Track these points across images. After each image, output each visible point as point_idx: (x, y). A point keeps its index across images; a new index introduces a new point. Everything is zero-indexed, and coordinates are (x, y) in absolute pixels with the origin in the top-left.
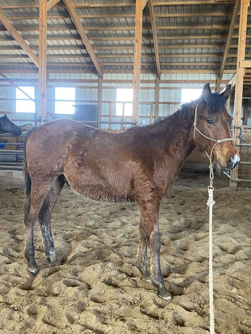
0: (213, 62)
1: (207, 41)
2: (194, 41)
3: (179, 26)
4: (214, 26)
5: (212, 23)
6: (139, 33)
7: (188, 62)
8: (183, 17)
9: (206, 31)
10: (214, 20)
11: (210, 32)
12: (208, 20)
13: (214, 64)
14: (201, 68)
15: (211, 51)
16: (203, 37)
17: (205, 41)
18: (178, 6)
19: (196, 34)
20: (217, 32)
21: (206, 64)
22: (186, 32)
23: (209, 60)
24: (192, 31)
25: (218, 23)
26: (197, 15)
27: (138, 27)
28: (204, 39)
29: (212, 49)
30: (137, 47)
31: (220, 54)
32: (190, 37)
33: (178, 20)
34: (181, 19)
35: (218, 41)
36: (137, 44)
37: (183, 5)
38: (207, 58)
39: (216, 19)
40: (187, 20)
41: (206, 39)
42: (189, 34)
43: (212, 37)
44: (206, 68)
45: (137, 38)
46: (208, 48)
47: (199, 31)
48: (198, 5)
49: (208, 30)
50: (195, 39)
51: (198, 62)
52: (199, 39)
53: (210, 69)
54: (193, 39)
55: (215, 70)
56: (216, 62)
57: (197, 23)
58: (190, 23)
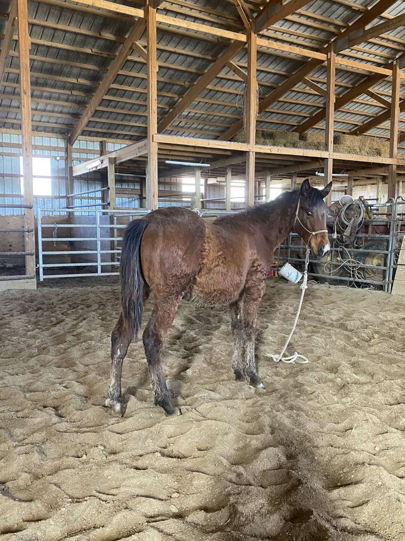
0: (64, 124)
1: (65, 97)
2: (48, 94)
3: (34, 72)
4: (81, 81)
5: (78, 76)
6: (28, 81)
7: (46, 122)
8: (44, 62)
9: (68, 85)
10: (83, 73)
11: (73, 87)
12: (75, 71)
13: (64, 127)
14: (45, 130)
15: (65, 110)
16: (62, 91)
17: (62, 97)
18: (41, 46)
19: (54, 87)
20: (82, 88)
21: (55, 125)
22: (41, 81)
23: (60, 121)
24: (49, 82)
25: (86, 78)
26: (64, 62)
27: (25, 73)
28: (62, 94)
29: (68, 107)
30: (25, 100)
31: (76, 116)
32: (45, 89)
33: (36, 64)
34: (40, 63)
35: (79, 99)
36: (25, 96)
37: (49, 47)
38: (58, 118)
39: (85, 73)
40: (47, 66)
41: (65, 94)
42: (45, 84)
43: (74, 92)
44: (53, 131)
45: (25, 88)
46: (55, 105)
47: (59, 84)
48: (68, 50)
49: (70, 83)
50: (49, 92)
51: (44, 122)
52: (56, 93)
53: (56, 133)
54: (47, 92)
55: (63, 135)
56: (67, 125)
57: (60, 73)
58: (50, 71)
